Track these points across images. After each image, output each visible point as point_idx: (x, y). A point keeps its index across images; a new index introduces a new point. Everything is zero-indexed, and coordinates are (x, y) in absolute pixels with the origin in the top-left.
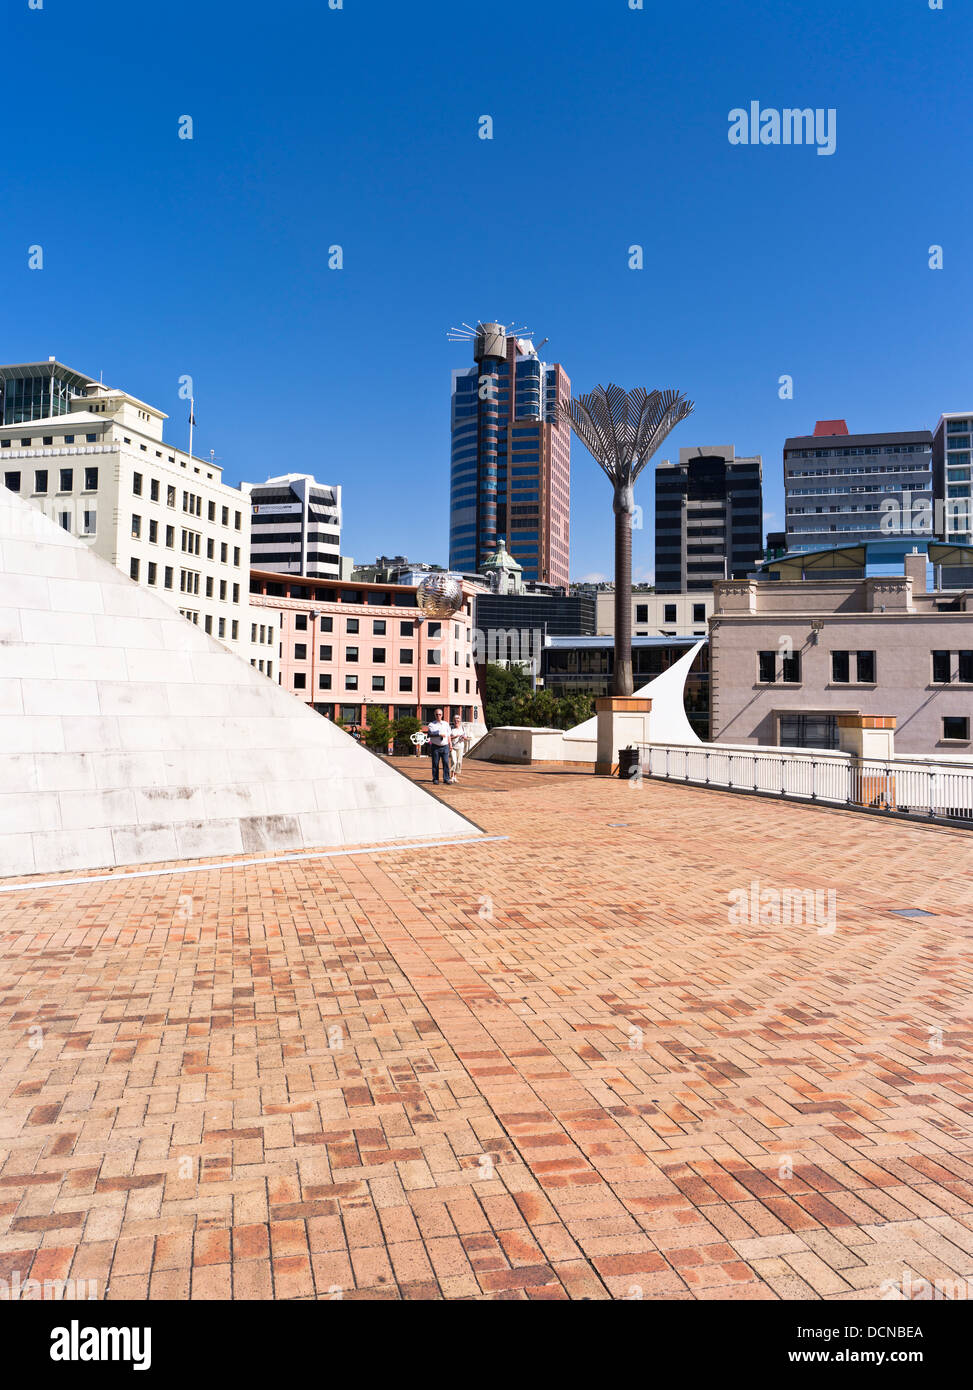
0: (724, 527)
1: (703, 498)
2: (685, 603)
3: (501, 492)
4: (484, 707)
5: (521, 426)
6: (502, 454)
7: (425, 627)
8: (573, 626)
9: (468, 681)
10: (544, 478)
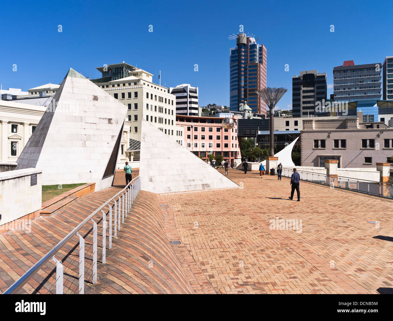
0: (314, 95)
1: (307, 87)
2: (300, 120)
3: (245, 85)
4: (241, 152)
5: (251, 65)
6: (245, 74)
7: (223, 129)
8: (267, 127)
9: (236, 144)
10: (259, 80)
